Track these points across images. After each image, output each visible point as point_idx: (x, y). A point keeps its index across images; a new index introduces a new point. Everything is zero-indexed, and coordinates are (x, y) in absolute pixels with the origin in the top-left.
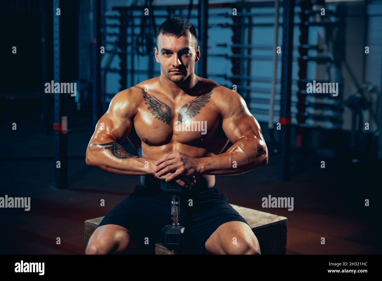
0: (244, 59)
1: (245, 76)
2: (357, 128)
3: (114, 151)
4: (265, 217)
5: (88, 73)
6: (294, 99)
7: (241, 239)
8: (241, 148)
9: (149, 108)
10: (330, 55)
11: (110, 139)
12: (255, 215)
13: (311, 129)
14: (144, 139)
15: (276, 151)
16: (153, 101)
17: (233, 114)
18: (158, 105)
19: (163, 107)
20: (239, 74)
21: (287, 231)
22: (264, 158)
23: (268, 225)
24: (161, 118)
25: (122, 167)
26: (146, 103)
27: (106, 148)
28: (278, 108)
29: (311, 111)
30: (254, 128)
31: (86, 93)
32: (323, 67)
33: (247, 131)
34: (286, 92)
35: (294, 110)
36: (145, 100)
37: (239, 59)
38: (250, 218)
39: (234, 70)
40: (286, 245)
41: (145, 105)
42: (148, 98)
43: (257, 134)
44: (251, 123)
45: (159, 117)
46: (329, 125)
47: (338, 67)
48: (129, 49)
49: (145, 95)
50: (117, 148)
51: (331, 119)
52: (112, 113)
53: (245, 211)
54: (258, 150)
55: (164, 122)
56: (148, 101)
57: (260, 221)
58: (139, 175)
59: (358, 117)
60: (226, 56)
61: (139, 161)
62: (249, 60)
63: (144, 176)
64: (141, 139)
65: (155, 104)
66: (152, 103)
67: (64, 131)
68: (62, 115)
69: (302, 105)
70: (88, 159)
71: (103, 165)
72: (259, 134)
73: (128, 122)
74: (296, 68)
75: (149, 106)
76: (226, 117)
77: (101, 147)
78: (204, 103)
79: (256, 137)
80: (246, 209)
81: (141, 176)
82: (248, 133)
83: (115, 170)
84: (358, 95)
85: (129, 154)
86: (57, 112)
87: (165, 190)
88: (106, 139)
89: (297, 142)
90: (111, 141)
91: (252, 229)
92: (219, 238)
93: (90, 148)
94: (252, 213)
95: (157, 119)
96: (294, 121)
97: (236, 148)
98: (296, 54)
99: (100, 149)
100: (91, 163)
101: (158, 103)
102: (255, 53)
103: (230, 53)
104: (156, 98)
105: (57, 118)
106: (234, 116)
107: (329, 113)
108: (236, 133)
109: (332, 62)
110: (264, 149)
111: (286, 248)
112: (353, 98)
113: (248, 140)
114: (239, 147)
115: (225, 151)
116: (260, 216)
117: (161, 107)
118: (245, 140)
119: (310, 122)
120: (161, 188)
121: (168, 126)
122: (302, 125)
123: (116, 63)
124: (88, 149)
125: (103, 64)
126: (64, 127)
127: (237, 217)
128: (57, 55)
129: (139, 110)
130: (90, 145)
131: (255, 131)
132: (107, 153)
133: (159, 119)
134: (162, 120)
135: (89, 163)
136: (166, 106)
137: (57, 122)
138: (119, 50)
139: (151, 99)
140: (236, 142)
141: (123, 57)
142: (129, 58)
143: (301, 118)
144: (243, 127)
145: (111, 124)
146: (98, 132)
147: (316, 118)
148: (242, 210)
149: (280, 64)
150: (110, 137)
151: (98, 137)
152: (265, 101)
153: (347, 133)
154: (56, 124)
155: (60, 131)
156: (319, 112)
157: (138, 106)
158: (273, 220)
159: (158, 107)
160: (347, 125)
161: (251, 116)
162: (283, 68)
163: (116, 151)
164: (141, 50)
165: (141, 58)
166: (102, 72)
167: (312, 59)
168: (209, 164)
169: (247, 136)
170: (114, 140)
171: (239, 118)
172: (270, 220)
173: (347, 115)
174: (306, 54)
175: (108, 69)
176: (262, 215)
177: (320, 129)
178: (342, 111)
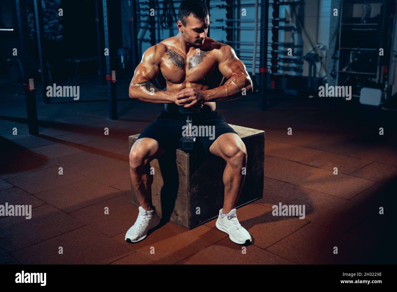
0: (235, 29)
1: (236, 42)
2: (312, 76)
3: (148, 87)
4: (250, 131)
5: (129, 43)
6: (270, 56)
7: (234, 144)
8: (234, 82)
9: (169, 58)
10: (294, 25)
11: (145, 79)
12: (243, 130)
13: (281, 76)
14: (167, 79)
15: (257, 91)
16: (172, 53)
17: (226, 59)
18: (175, 56)
19: (179, 57)
20: (232, 40)
21: (264, 140)
22: (250, 88)
23: (252, 135)
24: (178, 65)
25: (153, 98)
26: (167, 55)
27: (142, 86)
28: (258, 63)
29: (281, 64)
30: (241, 68)
31: (128, 56)
32: (289, 33)
33: (237, 69)
34: (264, 52)
35: (269, 63)
36: (167, 53)
37: (232, 29)
38: (240, 132)
39: (228, 38)
40: (264, 149)
41: (166, 56)
42: (168, 51)
43: (243, 71)
44: (239, 65)
45: (176, 64)
46: (293, 73)
47: (300, 33)
48: (156, 25)
49: (166, 49)
50: (149, 85)
51: (295, 69)
52: (145, 62)
53: (236, 127)
54: (245, 82)
55: (180, 68)
56: (168, 53)
57: (246, 133)
58: (164, 103)
59: (313, 66)
60: (223, 28)
61: (165, 93)
62: (239, 30)
63: (167, 104)
64: (166, 79)
65: (173, 55)
66: (172, 55)
67: (114, 81)
68: (112, 69)
69: (275, 60)
70: (130, 94)
71: (141, 97)
72: (245, 71)
73: (157, 68)
74: (270, 34)
75: (169, 56)
76: (221, 62)
77: (139, 85)
78: (206, 54)
79: (243, 73)
80: (237, 126)
81: (165, 104)
82: (238, 71)
83: (149, 101)
84: (313, 52)
85: (158, 89)
86: (108, 67)
87: (182, 113)
88: (141, 80)
89: (271, 85)
90: (145, 81)
91: (241, 139)
92: (219, 144)
93: (131, 86)
94: (241, 128)
95: (175, 66)
96: (269, 70)
97: (231, 82)
98: (270, 25)
99: (138, 87)
100: (133, 97)
101: (176, 55)
102: (242, 25)
103: (225, 26)
104: (174, 51)
105: (108, 72)
106: (227, 61)
107: (294, 65)
108: (230, 71)
109: (295, 30)
110: (250, 81)
111: (264, 151)
112: (309, 54)
113: (238, 76)
114: (232, 81)
115: (223, 84)
116: (246, 130)
117: (178, 58)
118: (236, 76)
119: (281, 72)
120: (179, 112)
121: (182, 71)
122: (275, 74)
123: (148, 35)
124: (130, 87)
125: (139, 37)
126: (114, 78)
127: (231, 131)
128: (106, 28)
129: (163, 59)
130: (132, 84)
131: (243, 70)
132: (143, 89)
133: (177, 66)
134: (178, 66)
135: (132, 97)
136: (181, 56)
137: (108, 74)
138: (149, 26)
139: (171, 52)
140: (230, 77)
141: (152, 31)
142: (157, 31)
143: (274, 69)
144: (234, 67)
145: (145, 69)
146: (136, 75)
147: (284, 69)
148: (235, 127)
149: (259, 32)
150: (144, 78)
151: (137, 79)
152: (250, 58)
153: (306, 79)
154: (108, 76)
155: (111, 81)
156: (286, 64)
157: (162, 56)
158: (255, 132)
159: (176, 57)
160: (306, 73)
161: (239, 60)
162: (261, 34)
163: (149, 87)
164: (164, 25)
165: (164, 31)
166: (139, 42)
167: (281, 28)
168: (213, 96)
169: (238, 73)
170: (148, 80)
171: (230, 62)
172: (253, 133)
173: (306, 66)
174: (278, 25)
175: (142, 40)
176: (247, 130)
177: (287, 76)
178: (302, 63)
